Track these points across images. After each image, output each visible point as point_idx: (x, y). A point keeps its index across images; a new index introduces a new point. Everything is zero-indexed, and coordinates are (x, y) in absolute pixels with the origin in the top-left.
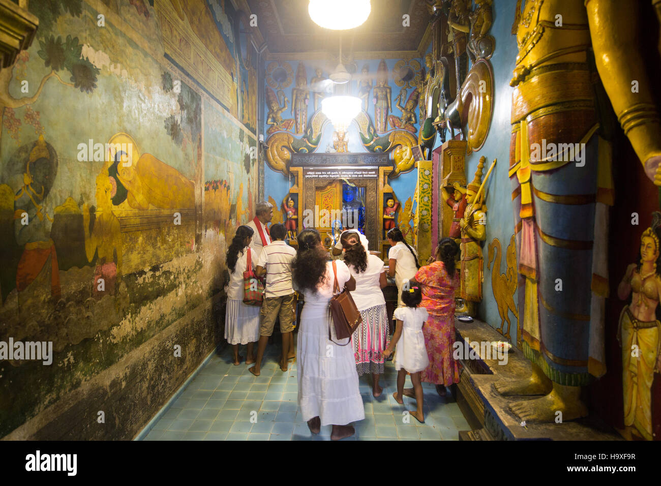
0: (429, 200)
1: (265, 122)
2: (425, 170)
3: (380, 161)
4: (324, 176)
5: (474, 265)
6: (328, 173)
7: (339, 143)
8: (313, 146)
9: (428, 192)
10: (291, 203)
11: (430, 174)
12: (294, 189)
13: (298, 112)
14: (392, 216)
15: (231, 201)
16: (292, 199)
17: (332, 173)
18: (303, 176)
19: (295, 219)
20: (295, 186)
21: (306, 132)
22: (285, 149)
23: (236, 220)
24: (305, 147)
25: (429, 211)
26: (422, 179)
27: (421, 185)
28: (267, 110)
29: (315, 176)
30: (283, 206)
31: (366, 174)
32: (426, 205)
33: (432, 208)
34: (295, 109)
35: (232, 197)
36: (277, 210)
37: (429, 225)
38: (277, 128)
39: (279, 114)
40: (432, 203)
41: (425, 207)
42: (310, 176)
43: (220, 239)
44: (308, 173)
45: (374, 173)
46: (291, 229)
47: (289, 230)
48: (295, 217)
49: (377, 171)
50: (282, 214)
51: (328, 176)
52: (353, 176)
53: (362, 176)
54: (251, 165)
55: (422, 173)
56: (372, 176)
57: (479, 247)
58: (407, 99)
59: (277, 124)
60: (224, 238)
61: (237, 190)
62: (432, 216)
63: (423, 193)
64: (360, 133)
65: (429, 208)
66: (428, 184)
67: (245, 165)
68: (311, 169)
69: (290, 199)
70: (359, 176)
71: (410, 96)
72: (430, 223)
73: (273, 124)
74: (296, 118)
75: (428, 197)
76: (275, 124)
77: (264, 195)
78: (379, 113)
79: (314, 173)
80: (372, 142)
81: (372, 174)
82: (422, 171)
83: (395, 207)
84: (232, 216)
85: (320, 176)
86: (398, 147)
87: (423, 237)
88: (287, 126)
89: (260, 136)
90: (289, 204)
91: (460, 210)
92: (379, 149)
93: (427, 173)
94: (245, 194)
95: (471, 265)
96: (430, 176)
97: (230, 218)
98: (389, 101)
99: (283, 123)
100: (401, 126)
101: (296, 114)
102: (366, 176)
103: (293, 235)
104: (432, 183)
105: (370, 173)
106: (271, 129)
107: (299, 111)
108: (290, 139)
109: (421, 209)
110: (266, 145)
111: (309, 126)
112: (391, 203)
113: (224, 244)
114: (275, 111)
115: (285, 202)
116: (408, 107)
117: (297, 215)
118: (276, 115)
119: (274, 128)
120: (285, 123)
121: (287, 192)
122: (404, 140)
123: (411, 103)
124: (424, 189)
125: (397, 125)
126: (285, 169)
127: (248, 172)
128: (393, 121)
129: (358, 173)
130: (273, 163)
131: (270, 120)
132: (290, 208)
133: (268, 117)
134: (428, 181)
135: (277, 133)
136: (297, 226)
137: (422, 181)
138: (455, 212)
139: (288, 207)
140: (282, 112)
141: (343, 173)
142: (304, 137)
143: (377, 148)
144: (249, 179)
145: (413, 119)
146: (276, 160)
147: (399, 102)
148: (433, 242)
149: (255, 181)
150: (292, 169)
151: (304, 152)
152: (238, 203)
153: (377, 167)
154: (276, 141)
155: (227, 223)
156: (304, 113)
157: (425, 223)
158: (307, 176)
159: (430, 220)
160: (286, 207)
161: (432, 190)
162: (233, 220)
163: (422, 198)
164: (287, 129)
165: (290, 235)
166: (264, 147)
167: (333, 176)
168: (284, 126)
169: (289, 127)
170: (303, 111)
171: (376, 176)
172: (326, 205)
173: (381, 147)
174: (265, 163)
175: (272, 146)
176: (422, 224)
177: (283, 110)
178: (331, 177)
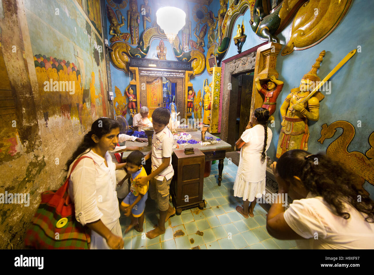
0: (219, 91)
1: (108, 33)
2: (217, 73)
3: (186, 67)
4: (153, 74)
5: (300, 139)
6: (155, 73)
7: (161, 54)
8: (145, 54)
9: (219, 86)
10: (131, 91)
11: (220, 75)
12: (133, 82)
13: (132, 29)
14: (191, 100)
15: (83, 86)
16: (132, 89)
17: (158, 73)
18: (139, 73)
19: (134, 102)
20: (134, 80)
21: (139, 43)
22: (125, 54)
23: (91, 103)
24: (139, 54)
25: (218, 97)
26: (216, 78)
27: (215, 82)
28: (109, 24)
29: (147, 74)
30: (125, 93)
31: (178, 75)
32: (217, 94)
33: (220, 95)
34: (130, 26)
35: (84, 83)
36: (121, 96)
37: (218, 105)
38: (117, 38)
39: (119, 28)
40: (220, 93)
41: (216, 95)
42: (144, 74)
43: (73, 123)
44: (142, 72)
45: (183, 74)
46: (133, 108)
47: (131, 109)
48: (135, 100)
49: (184, 73)
50: (125, 98)
51: (155, 75)
52: (171, 75)
53: (176, 76)
54: (100, 60)
55: (216, 74)
56: (182, 76)
57: (307, 125)
58: (200, 31)
59: (118, 35)
60: (79, 121)
61: (89, 77)
62: (220, 100)
63: (216, 86)
64: (174, 49)
65: (218, 95)
66: (219, 81)
67: (95, 57)
68: (144, 69)
69: (130, 88)
70: (174, 76)
71: (202, 29)
72: (218, 104)
73: (115, 35)
74: (131, 33)
75: (218, 89)
76: (116, 35)
77: (111, 85)
78: (185, 37)
79: (146, 72)
80: (181, 56)
81: (181, 75)
82: (216, 73)
83: (193, 95)
84: (86, 100)
85: (150, 74)
86: (195, 60)
87: (215, 112)
88: (125, 38)
89: (105, 40)
90: (130, 92)
91: (274, 97)
92: (185, 60)
93: (218, 74)
94: (97, 82)
95: (298, 139)
96: (220, 77)
97: (84, 102)
98: (190, 30)
99: (122, 35)
100: (196, 47)
101: (131, 30)
102: (178, 76)
103: (134, 111)
104: (221, 81)
105: (180, 74)
106: (113, 39)
107: (133, 27)
108: (128, 47)
109: (215, 96)
110: (110, 48)
111: (141, 39)
112: (191, 93)
113: (80, 127)
114: (115, 25)
115: (127, 91)
116: (201, 36)
117: (136, 99)
118: (116, 28)
119: (115, 38)
120: (124, 36)
121: (128, 84)
122: (198, 56)
123: (202, 33)
124: (216, 84)
125: (194, 46)
126: (125, 68)
127: (98, 64)
128: (192, 43)
129: (173, 74)
130: (117, 63)
131: (112, 31)
132: (131, 94)
133: (110, 30)
134: (218, 80)
135: (118, 42)
136: (136, 106)
137: (216, 79)
138: (268, 98)
139: (129, 94)
140: (121, 27)
141: (164, 73)
142: (138, 47)
143: (184, 59)
144: (99, 71)
145: (203, 44)
146: (119, 62)
147: (195, 32)
148: (219, 115)
149: (104, 74)
150: (131, 68)
151: (139, 57)
152: (91, 89)
153: (184, 71)
154: (117, 48)
155: (80, 106)
156: (137, 29)
157: (216, 104)
158: (141, 74)
159: (218, 103)
160: (128, 94)
161: (220, 85)
162: (87, 103)
163: (215, 89)
164: (125, 40)
165: (132, 112)
166: (109, 49)
167: (158, 75)
168: (123, 38)
169: (127, 39)
170: (136, 28)
171: (184, 76)
172: (153, 93)
173: (186, 59)
174: (110, 63)
175: (115, 50)
176: (215, 104)
177: (121, 25)
178: (157, 76)
